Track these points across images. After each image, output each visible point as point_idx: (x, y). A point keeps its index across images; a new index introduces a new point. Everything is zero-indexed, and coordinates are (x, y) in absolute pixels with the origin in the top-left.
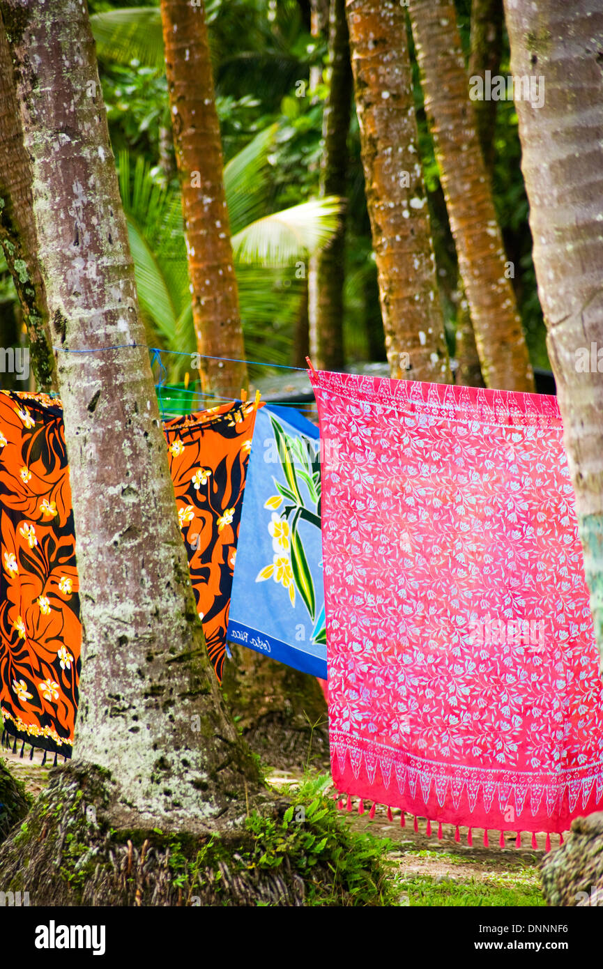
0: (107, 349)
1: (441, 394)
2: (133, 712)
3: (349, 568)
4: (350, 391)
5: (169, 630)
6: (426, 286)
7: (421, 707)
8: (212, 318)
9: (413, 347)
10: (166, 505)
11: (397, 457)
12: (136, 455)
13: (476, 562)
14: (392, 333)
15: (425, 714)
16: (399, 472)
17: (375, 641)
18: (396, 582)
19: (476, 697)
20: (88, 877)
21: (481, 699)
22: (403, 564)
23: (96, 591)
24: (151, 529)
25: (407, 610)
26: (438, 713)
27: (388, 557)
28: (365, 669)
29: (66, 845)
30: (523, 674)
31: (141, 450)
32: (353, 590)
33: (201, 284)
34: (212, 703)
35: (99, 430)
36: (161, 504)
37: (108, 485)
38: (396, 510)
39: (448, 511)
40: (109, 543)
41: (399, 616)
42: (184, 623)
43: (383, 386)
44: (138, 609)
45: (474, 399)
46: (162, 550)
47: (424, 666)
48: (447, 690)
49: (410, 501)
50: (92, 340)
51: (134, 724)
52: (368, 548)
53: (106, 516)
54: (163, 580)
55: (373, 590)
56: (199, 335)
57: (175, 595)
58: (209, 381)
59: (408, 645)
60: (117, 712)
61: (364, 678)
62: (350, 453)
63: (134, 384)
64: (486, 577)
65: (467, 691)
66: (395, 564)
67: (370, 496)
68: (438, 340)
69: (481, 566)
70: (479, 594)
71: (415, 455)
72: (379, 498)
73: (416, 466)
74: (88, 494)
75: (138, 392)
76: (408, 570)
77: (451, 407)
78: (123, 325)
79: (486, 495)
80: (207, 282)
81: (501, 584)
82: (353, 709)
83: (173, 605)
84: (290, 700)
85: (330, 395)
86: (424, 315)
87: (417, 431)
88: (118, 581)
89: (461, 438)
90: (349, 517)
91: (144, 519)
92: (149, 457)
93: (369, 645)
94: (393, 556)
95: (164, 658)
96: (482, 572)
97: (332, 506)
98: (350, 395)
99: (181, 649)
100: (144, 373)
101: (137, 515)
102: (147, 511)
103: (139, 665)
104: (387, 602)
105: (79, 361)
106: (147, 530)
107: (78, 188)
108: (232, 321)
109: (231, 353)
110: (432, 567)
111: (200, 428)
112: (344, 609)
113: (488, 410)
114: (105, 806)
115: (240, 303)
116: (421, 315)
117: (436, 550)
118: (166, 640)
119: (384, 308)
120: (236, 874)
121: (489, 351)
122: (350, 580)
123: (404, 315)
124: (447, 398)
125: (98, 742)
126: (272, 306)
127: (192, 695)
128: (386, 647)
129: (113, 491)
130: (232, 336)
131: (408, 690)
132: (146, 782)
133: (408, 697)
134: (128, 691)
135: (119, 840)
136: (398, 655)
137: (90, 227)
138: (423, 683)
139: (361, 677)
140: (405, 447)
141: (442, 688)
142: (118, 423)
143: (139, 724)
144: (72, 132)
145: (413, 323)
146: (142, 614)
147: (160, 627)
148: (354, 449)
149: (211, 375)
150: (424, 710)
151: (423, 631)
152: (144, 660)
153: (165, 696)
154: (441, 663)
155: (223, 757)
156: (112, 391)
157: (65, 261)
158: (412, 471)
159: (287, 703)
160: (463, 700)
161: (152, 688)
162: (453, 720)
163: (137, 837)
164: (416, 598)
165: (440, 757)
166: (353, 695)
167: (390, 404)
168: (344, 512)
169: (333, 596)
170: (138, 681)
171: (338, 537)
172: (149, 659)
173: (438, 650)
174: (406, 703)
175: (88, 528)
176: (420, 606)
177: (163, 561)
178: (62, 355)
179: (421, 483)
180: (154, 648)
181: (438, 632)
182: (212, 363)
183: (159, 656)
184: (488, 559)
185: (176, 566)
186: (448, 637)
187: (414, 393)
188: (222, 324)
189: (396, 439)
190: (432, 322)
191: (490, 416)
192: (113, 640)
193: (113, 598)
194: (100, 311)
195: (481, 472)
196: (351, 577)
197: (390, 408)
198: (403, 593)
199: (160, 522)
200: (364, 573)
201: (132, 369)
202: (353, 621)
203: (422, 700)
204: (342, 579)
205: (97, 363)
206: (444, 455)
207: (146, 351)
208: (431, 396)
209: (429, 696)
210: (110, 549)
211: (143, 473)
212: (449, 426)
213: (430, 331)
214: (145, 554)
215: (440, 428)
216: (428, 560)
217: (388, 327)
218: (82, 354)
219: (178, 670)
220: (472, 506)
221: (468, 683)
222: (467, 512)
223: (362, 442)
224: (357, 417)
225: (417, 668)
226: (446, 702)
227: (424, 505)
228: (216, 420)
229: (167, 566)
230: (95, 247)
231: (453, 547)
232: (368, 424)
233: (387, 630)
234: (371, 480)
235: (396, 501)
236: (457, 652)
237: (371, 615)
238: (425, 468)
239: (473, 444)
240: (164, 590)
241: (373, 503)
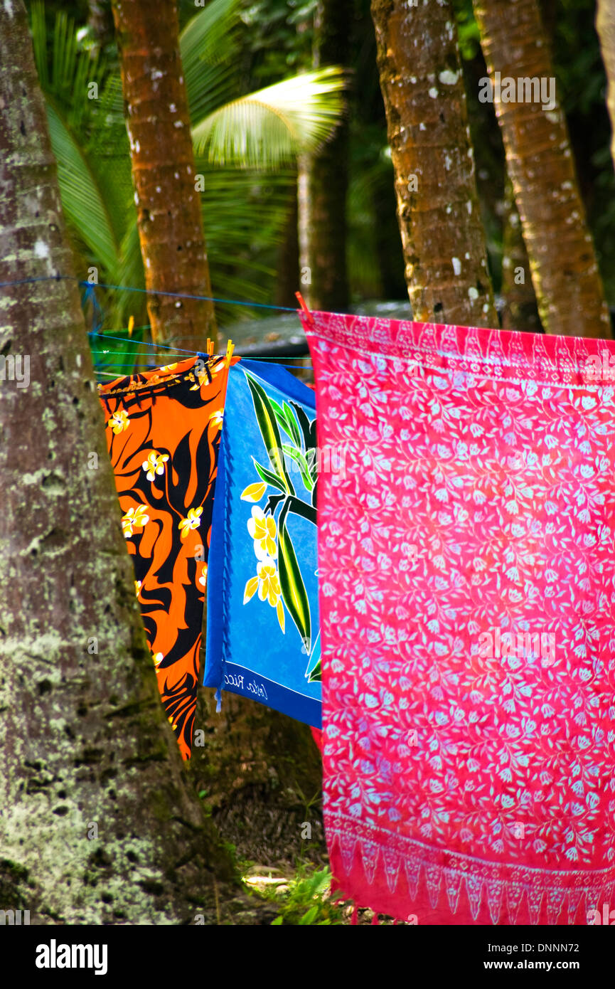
0: (20, 282)
1: (484, 343)
2: (59, 786)
3: (359, 589)
4: (357, 340)
5: (109, 672)
6: (462, 193)
7: (462, 785)
8: (165, 240)
9: (444, 278)
10: (104, 498)
11: (423, 432)
12: (62, 430)
13: (535, 581)
14: (414, 260)
15: (468, 794)
16: (426, 453)
17: (396, 693)
18: (425, 610)
19: (538, 770)
21: (544, 773)
22: (433, 584)
23: (7, 619)
24: (83, 533)
25: (441, 649)
26: (485, 792)
27: (413, 575)
28: (384, 732)
30: (599, 733)
31: (68, 422)
32: (365, 621)
33: (149, 192)
34: (169, 773)
35: (11, 395)
36: (97, 497)
37: (23, 471)
38: (422, 508)
39: (494, 508)
40: (25, 552)
41: (430, 657)
42: (130, 662)
43: (403, 332)
44: (65, 643)
45: (528, 351)
46: (99, 561)
47: (465, 728)
48: (497, 760)
49: (442, 495)
51: (60, 803)
52: (384, 561)
53: (21, 514)
54: (100, 603)
55: (393, 622)
56: (147, 263)
57: (117, 624)
58: (162, 328)
59: (442, 698)
60: (35, 788)
61: (381, 745)
62: (358, 427)
63: (58, 332)
64: (548, 601)
65: (525, 761)
66: (422, 585)
67: (386, 488)
68: (478, 268)
69: (541, 584)
70: (539, 626)
71: (448, 429)
72: (399, 491)
73: (449, 445)
75: (64, 342)
76: (440, 593)
77: (497, 361)
78: (41, 249)
79: (547, 485)
80: (158, 189)
81: (569, 610)
82: (367, 787)
83: (113, 636)
84: (276, 768)
85: (330, 345)
86: (459, 234)
87: (450, 396)
88: (37, 604)
89: (511, 404)
90: (358, 518)
91: (73, 519)
92: (79, 433)
93: (389, 699)
94: (419, 572)
95: (101, 711)
96: (543, 594)
97: (333, 501)
98: (357, 346)
99: (126, 698)
100: (72, 315)
101: (63, 512)
102: (78, 507)
103: (68, 720)
104: (413, 638)
106: (77, 533)
108: (193, 243)
109: (192, 288)
110: (474, 588)
111: (151, 393)
112: (352, 646)
113: (548, 365)
115: (203, 220)
116: (455, 235)
117: (480, 564)
118: (105, 685)
119: (403, 224)
121: (547, 284)
122: (361, 607)
123: (431, 234)
124: (492, 349)
125: (10, 829)
126: (248, 223)
127: (141, 762)
128: (411, 702)
129: (31, 479)
130: (193, 264)
131: (444, 762)
132: (77, 884)
133: (444, 771)
134: (52, 757)
136: (429, 712)
138: (464, 751)
139: (377, 742)
140: (434, 418)
141: (490, 758)
142: (37, 385)
143: (68, 803)
145: (442, 246)
146: (71, 650)
147: (97, 667)
148: (363, 421)
149: (165, 320)
150: (467, 789)
151: (463, 679)
152: (74, 713)
153: (104, 764)
154: (489, 722)
155: (184, 847)
156: (27, 340)
158: (443, 452)
159: (272, 772)
160: (520, 774)
161: (86, 753)
162: (507, 802)
164: (453, 633)
165: (491, 855)
166: (367, 768)
167: (413, 358)
168: (351, 510)
169: (334, 626)
170: (66, 743)
171: (342, 545)
172: (82, 712)
173: (483, 704)
174: (441, 780)
176: (459, 643)
177: (100, 576)
179: (457, 468)
180: (88, 698)
181: (484, 679)
182: (165, 302)
183: (96, 708)
184: (552, 576)
185: (118, 584)
186: (497, 686)
187: (446, 341)
188: (179, 248)
189: (421, 407)
190: (470, 244)
191: (551, 373)
192: (30, 687)
193: (30, 628)
194: (10, 229)
195: (540, 452)
196: (362, 602)
197: (413, 364)
198: (434, 626)
199: (96, 522)
200: (380, 596)
201: (55, 310)
202: (366, 665)
203: (463, 775)
204: (350, 604)
205: (6, 303)
206: (488, 429)
207: (75, 285)
208: (470, 346)
209: (473, 769)
210: (26, 561)
211: (72, 455)
212: (495, 387)
213: (467, 256)
214: (75, 567)
215: (481, 391)
216: (469, 579)
217: (409, 252)
219: (121, 727)
220: (527, 501)
221: (527, 750)
222: (521, 509)
223: (375, 411)
224: (367, 376)
225: (456, 731)
226: (497, 777)
227: (461, 501)
228: (173, 381)
229: (105, 584)
230: (3, 140)
231: (502, 559)
232: (383, 386)
233: (413, 677)
234: (386, 464)
235: (422, 495)
236: (510, 707)
237: (390, 656)
238: (462, 447)
239: (529, 413)
240: (103, 617)
241: (390, 499)
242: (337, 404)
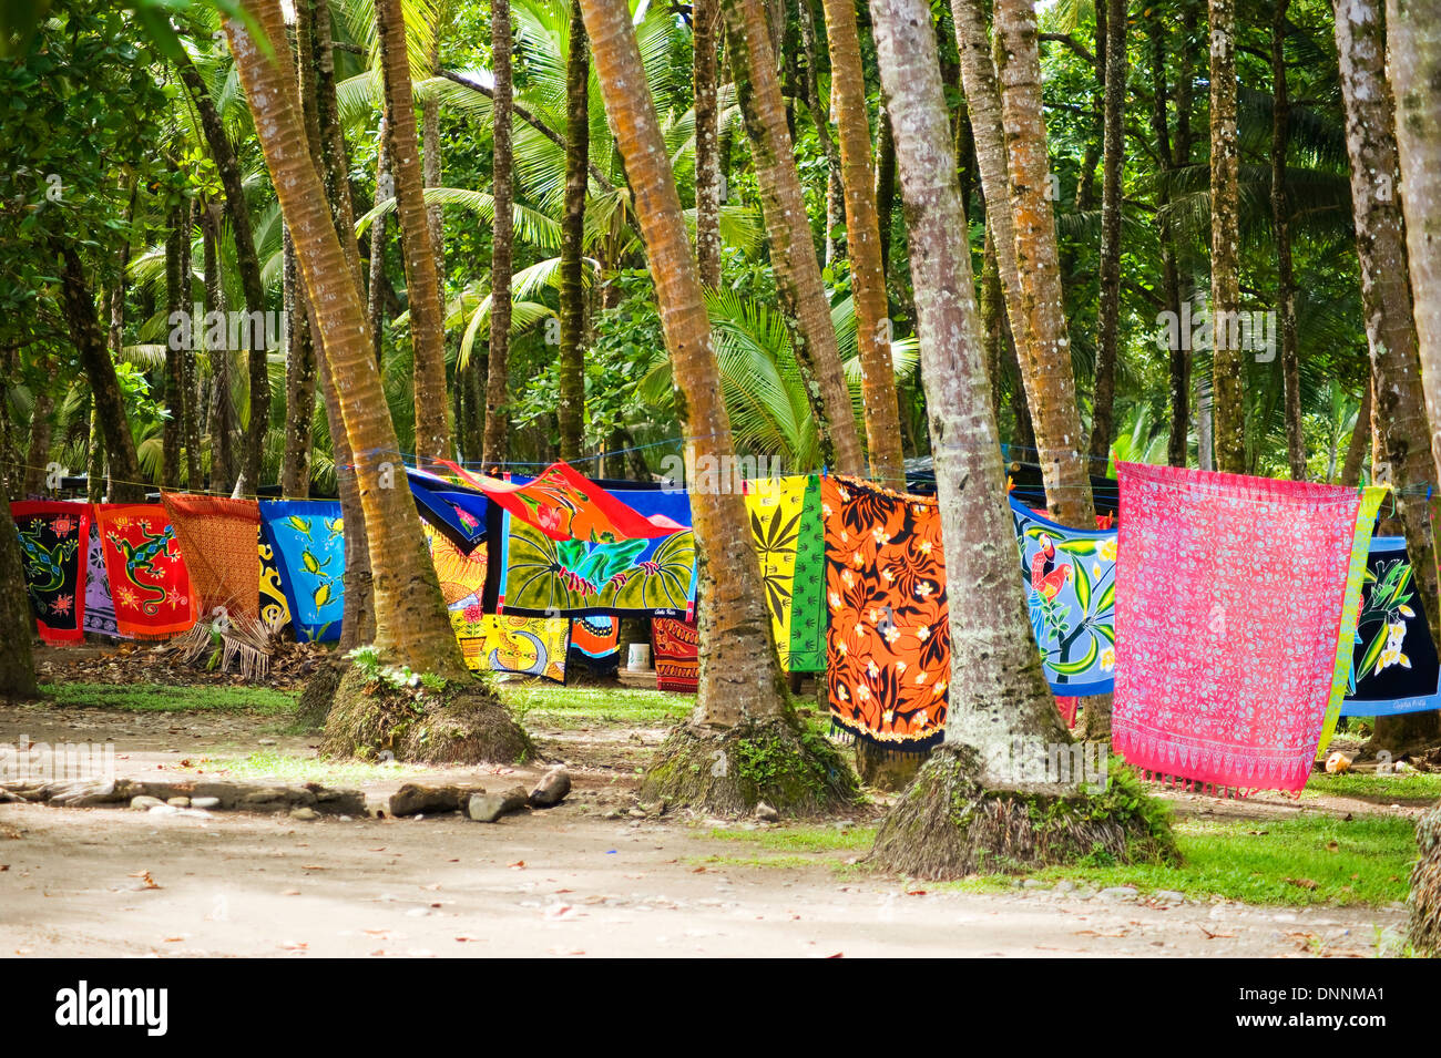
0: (973, 444)
2: (993, 707)
5: (1018, 649)
7: (1181, 699)
10: (1015, 558)
11: (1176, 522)
12: (993, 522)
15: (1184, 704)
17: (1151, 653)
18: (1169, 611)
20: (971, 822)
22: (1175, 598)
23: (964, 620)
24: (1004, 576)
25: (1176, 631)
27: (1164, 593)
29: (952, 800)
30: (1256, 677)
31: (996, 518)
35: (968, 503)
36: (1011, 558)
37: (973, 543)
38: (1172, 560)
39: (1210, 561)
40: (974, 585)
41: (1170, 635)
42: (1029, 644)
44: (996, 633)
45: (1234, 483)
46: (1012, 591)
47: (1185, 670)
48: (1200, 686)
49: (1183, 554)
50: (962, 438)
51: (994, 716)
52: (1150, 585)
53: (972, 565)
54: (1013, 613)
55: (1152, 616)
57: (1022, 624)
59: (1175, 655)
60: (981, 707)
61: (1143, 680)
62: (1141, 518)
63: (992, 470)
65: (1215, 687)
66: (1169, 598)
67: (1154, 548)
69: (1232, 599)
71: (1189, 521)
72: (1160, 550)
73: (1189, 529)
74: (958, 549)
75: (995, 476)
76: (1178, 602)
77: (1217, 488)
78: (984, 427)
79: (1239, 551)
81: (1245, 614)
82: (1135, 702)
85: (1129, 478)
87: (1191, 504)
88: (980, 613)
89: (1223, 510)
91: (999, 569)
92: (1002, 524)
93: (1147, 656)
94: (1168, 592)
95: (1014, 669)
98: (1143, 478)
99: (1027, 663)
100: (999, 462)
101: (994, 565)
102: (1001, 563)
103: (997, 673)
104: (1162, 624)
105: (953, 453)
106: (1001, 576)
107: (954, 329)
110: (1196, 600)
113: (1244, 491)
114: (976, 773)
117: (1200, 588)
118: (1016, 656)
120: (1076, 823)
122: (1136, 609)
124: (1215, 482)
125: (968, 728)
127: (1035, 696)
128: (1159, 657)
129: (978, 547)
131: (1173, 688)
133: (1172, 692)
134: (990, 692)
135: (990, 797)
136: (1167, 662)
137: (963, 357)
138: (1184, 682)
139: (1140, 679)
140: (1182, 515)
141: (1197, 685)
142: (981, 498)
143: (998, 716)
144: (951, 290)
146: (999, 637)
147: (1012, 646)
148: (1144, 515)
150: (1183, 701)
151: (1186, 646)
152: (1000, 670)
153: (1016, 697)
154: (1198, 668)
156: (976, 474)
157: (944, 381)
158: (1185, 532)
161: (1007, 691)
162: (1204, 708)
163: (1005, 796)
164: (1183, 623)
165: (1195, 735)
166: (1135, 693)
170: (997, 686)
172: (1005, 669)
173: (1196, 658)
174: (1170, 697)
175: (958, 574)
176: (1186, 628)
178: (939, 449)
179: (1192, 540)
180: (1008, 662)
181: (1197, 646)
183: (1011, 668)
184: (1238, 595)
186: (1204, 649)
189: (1175, 510)
191: (1245, 494)
192: (977, 655)
193: (977, 625)
194: (969, 417)
195: (1237, 534)
197: (1172, 488)
198: (1173, 619)
201: (990, 459)
203: (1182, 695)
205: (966, 455)
206: (1210, 522)
209: (1188, 691)
210: (975, 590)
211: (999, 535)
212: (1215, 501)
214: (1000, 593)
215: (1208, 502)
218: (955, 448)
219: (1025, 678)
220: (1228, 558)
221: (1216, 682)
222: (1225, 562)
223: (1151, 510)
224: (1148, 493)
225: (1180, 672)
227: (1193, 557)
230: (966, 371)
231: (1212, 586)
232: (1155, 498)
233: (1161, 645)
234: (1155, 537)
235: (1172, 554)
236: (1210, 660)
237: (1150, 634)
238: (1195, 530)
239: (1233, 514)
240: (1015, 620)
241: (1155, 554)
242: (1131, 507)
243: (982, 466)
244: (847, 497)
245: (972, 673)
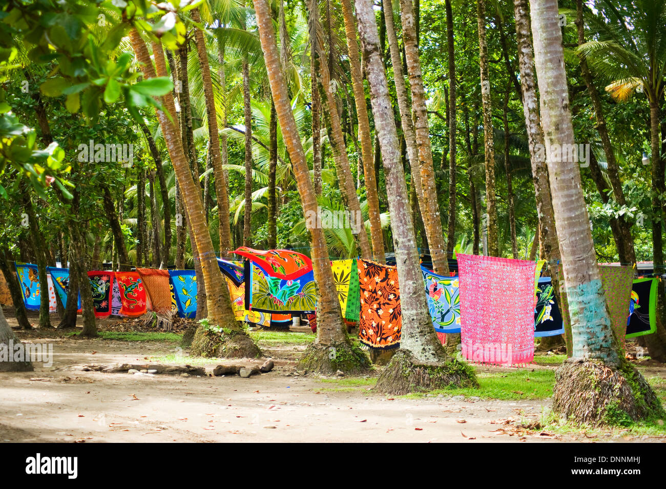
0: (408, 248)
2: (416, 337)
5: (424, 317)
11: (477, 275)
12: (416, 274)
16: (477, 278)
20: (409, 375)
22: (478, 301)
23: (406, 308)
25: (479, 312)
27: (475, 300)
29: (403, 368)
35: (407, 268)
37: (409, 281)
38: (477, 288)
40: (409, 296)
41: (477, 314)
42: (428, 315)
46: (422, 298)
48: (489, 332)
49: (480, 286)
50: (405, 246)
51: (417, 340)
52: (470, 297)
53: (409, 289)
54: (422, 305)
59: (479, 321)
60: (412, 337)
61: (469, 330)
63: (415, 257)
64: (498, 304)
65: (493, 331)
69: (497, 301)
71: (481, 274)
72: (473, 285)
76: (479, 303)
78: (412, 242)
88: (412, 305)
93: (471, 322)
95: (423, 324)
97: (461, 287)
98: (465, 259)
99: (427, 322)
101: (416, 289)
103: (417, 325)
104: (475, 311)
105: (402, 251)
106: (418, 293)
107: (401, 209)
110: (485, 302)
113: (498, 263)
114: (411, 359)
117: (486, 298)
118: (423, 319)
120: (444, 375)
122: (466, 306)
125: (408, 344)
127: (430, 333)
128: (474, 322)
131: (480, 332)
132: (420, 354)
134: (415, 332)
135: (415, 367)
136: (477, 324)
137: (404, 219)
140: (479, 272)
142: (411, 266)
144: (400, 196)
146: (418, 313)
147: (422, 316)
148: (467, 273)
151: (483, 317)
153: (424, 333)
154: (487, 325)
155: (438, 347)
156: (410, 258)
157: (398, 227)
158: (480, 278)
161: (421, 331)
162: (490, 339)
163: (420, 366)
166: (467, 334)
167: (475, 262)
168: (464, 288)
170: (417, 329)
172: (420, 324)
173: (486, 322)
174: (479, 335)
175: (403, 292)
176: (483, 312)
178: (397, 250)
180: (421, 321)
181: (487, 318)
184: (499, 300)
187: (481, 259)
189: (477, 270)
192: (411, 319)
193: (410, 309)
194: (407, 239)
195: (497, 278)
198: (478, 308)
201: (414, 253)
203: (483, 334)
205: (406, 252)
210: (410, 298)
211: (417, 279)
214: (418, 298)
216: (484, 300)
219: (426, 327)
223: (469, 271)
225: (482, 327)
230: (406, 224)
231: (490, 297)
232: (470, 267)
233: (475, 318)
234: (471, 281)
235: (477, 286)
236: (491, 322)
237: (471, 314)
238: (484, 277)
240: (423, 307)
241: (471, 286)
242: (462, 270)
243: (411, 256)
244: (366, 267)
245: (409, 325)
